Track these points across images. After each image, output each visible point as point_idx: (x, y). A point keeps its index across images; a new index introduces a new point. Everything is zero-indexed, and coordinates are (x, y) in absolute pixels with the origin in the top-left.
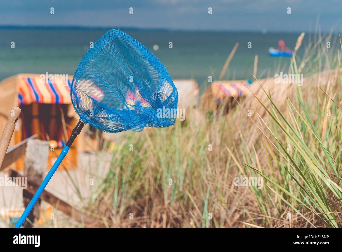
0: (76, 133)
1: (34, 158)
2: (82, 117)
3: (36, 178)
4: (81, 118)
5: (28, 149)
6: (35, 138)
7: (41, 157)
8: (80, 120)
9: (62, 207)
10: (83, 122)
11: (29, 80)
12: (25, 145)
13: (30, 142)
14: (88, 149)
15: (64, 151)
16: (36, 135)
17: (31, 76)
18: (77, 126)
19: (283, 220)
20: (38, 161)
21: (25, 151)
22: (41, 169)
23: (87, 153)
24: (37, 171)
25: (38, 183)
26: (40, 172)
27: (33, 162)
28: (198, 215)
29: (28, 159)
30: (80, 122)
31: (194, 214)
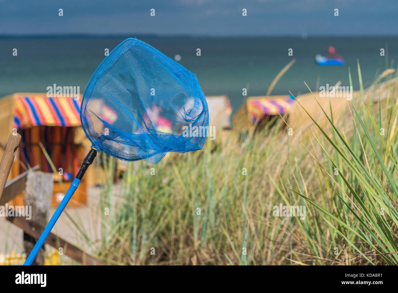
0: (88, 163)
1: (36, 195)
2: (95, 144)
3: (38, 218)
4: (93, 144)
5: (28, 183)
6: (36, 170)
7: (44, 192)
8: (92, 147)
9: (71, 252)
10: (96, 150)
11: (27, 99)
12: (25, 178)
13: (31, 174)
14: (100, 181)
15: (74, 185)
16: (37, 167)
17: (30, 96)
18: (89, 155)
19: (338, 261)
20: (41, 197)
21: (25, 186)
22: (45, 207)
23: (98, 186)
24: (39, 210)
25: (41, 224)
26: (43, 211)
27: (35, 199)
28: (235, 258)
29: (29, 195)
30: (92, 149)
31: (229, 257)
